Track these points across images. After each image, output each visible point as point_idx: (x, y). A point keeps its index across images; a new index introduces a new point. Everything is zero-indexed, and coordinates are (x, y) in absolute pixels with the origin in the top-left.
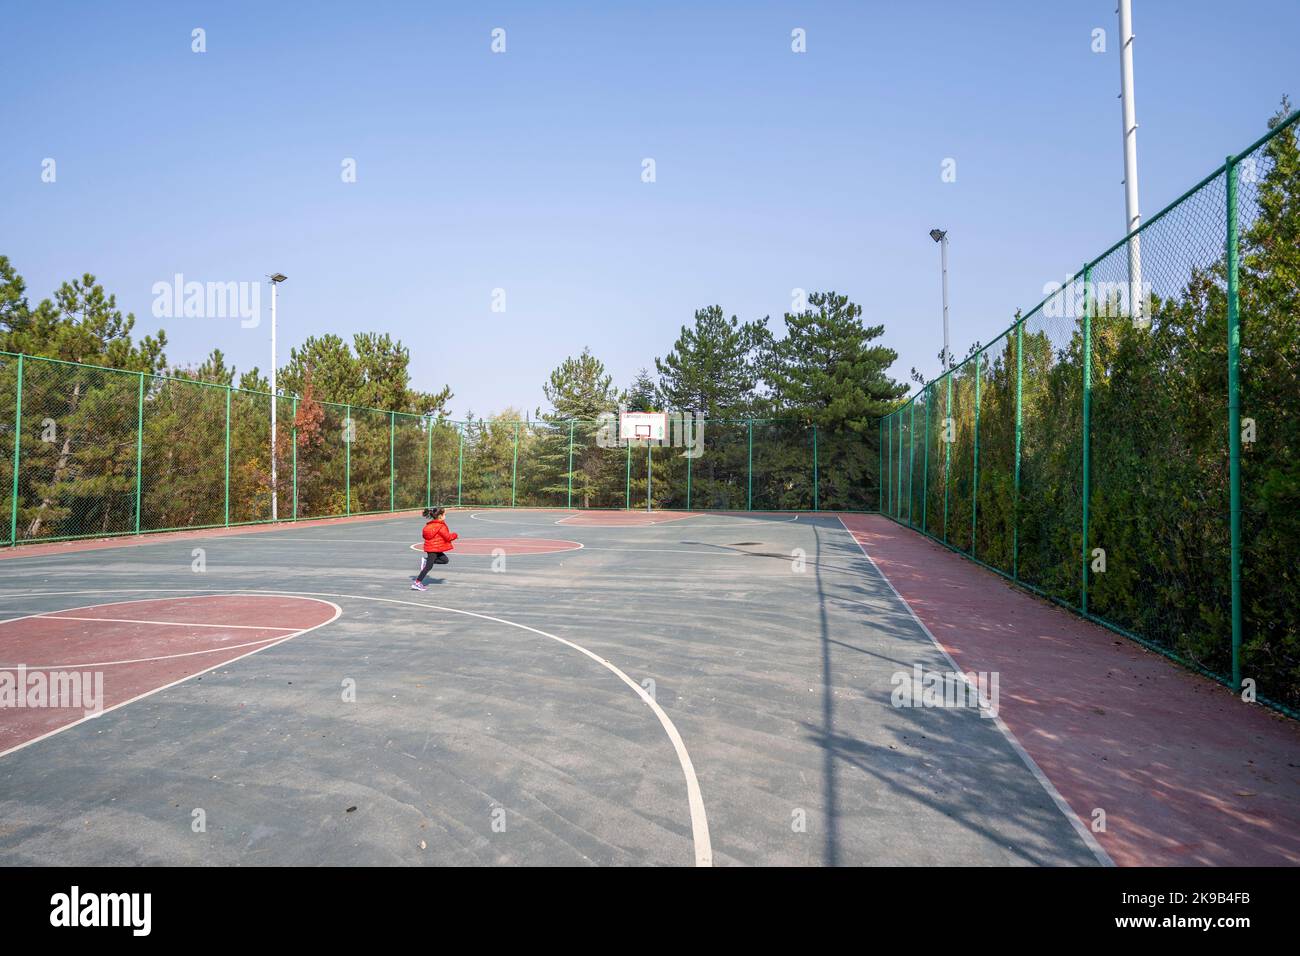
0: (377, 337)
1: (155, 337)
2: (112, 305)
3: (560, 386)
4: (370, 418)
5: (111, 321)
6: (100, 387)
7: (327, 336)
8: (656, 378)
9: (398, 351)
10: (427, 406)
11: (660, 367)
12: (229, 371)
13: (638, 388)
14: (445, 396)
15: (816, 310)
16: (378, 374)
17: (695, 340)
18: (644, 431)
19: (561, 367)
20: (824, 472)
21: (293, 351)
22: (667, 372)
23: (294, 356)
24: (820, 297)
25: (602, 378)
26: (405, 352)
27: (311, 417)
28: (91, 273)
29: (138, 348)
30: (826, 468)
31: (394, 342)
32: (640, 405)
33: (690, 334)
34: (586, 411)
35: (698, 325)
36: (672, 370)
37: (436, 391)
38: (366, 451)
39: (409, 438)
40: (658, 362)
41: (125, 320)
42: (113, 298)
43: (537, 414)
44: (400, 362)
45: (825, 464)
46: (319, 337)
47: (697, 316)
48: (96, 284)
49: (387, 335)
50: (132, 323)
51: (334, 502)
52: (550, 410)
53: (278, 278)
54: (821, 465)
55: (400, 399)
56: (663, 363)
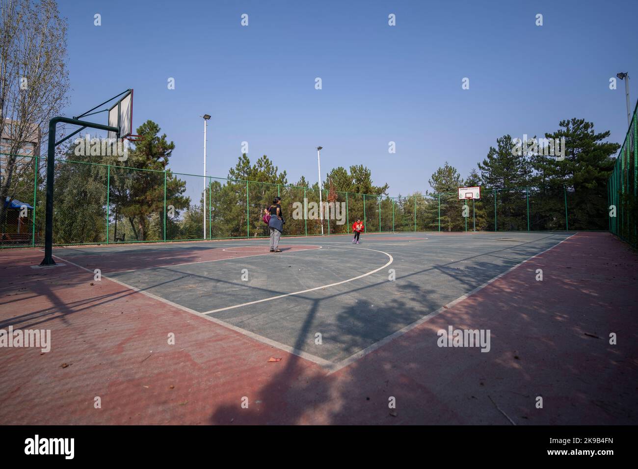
0: (358, 166)
1: (283, 173)
2: (271, 164)
3: (436, 180)
4: (355, 197)
5: (271, 169)
6: (269, 191)
7: (339, 168)
8: (479, 173)
9: (366, 171)
10: (380, 191)
11: (480, 167)
12: (307, 183)
13: (471, 178)
14: (386, 187)
15: (564, 129)
16: (359, 180)
17: (497, 153)
18: (469, 195)
19: (436, 172)
20: (571, 211)
21: (327, 174)
22: (483, 169)
23: (328, 176)
24: (566, 122)
25: (456, 175)
26: (369, 171)
27: (333, 197)
28: (265, 155)
29: (278, 177)
30: (573, 209)
31: (364, 168)
32: (472, 184)
33: (494, 150)
34: (447, 190)
35: (499, 146)
36: (486, 168)
37: (382, 186)
38: (354, 210)
39: (371, 204)
40: (479, 165)
41: (275, 169)
42: (271, 162)
43: (427, 193)
44: (367, 175)
45: (572, 207)
46: (336, 168)
47: (498, 142)
48: (267, 158)
49: (362, 165)
50: (277, 169)
51: (344, 229)
52: (432, 190)
53: (320, 148)
54: (569, 207)
55: (367, 190)
56: (482, 165)
